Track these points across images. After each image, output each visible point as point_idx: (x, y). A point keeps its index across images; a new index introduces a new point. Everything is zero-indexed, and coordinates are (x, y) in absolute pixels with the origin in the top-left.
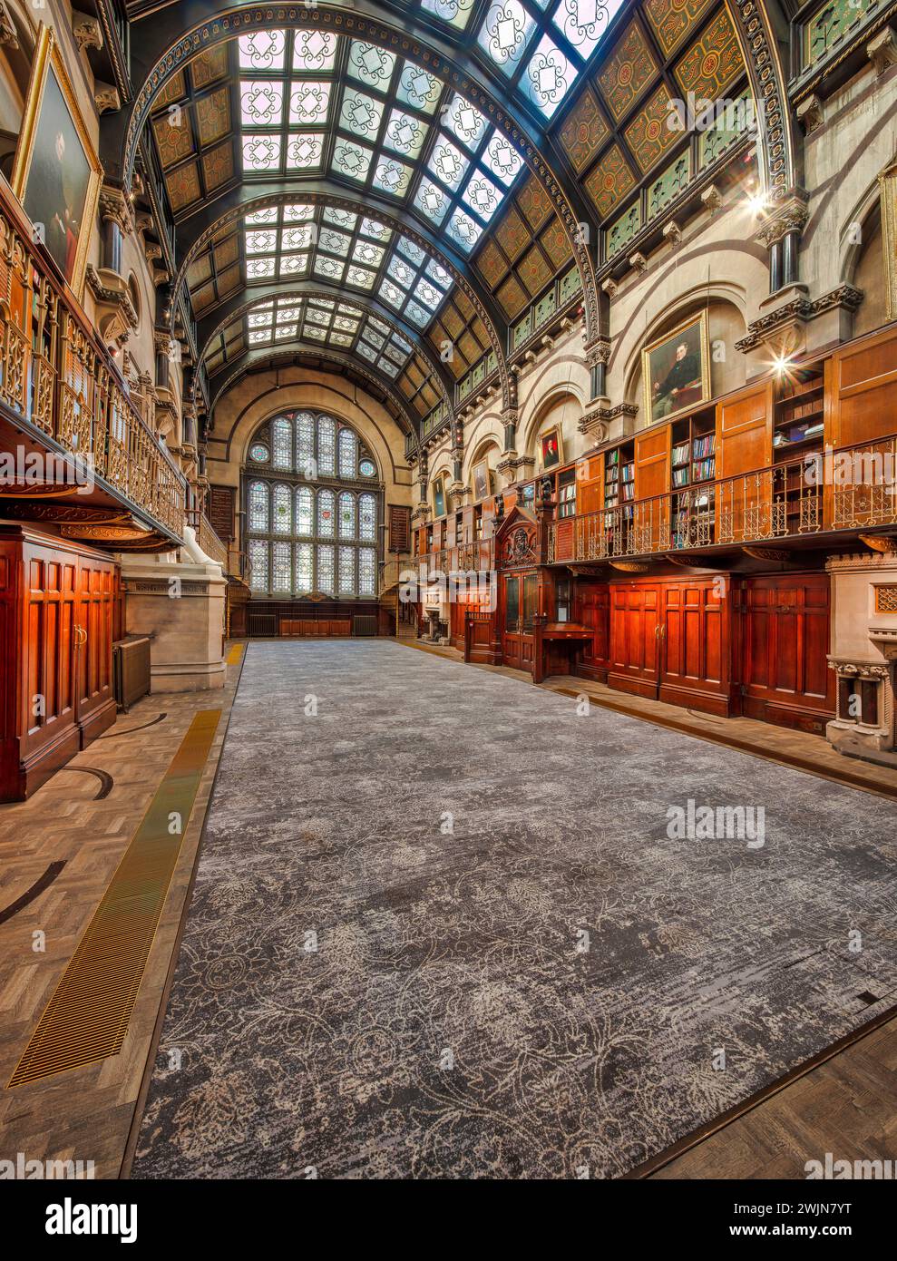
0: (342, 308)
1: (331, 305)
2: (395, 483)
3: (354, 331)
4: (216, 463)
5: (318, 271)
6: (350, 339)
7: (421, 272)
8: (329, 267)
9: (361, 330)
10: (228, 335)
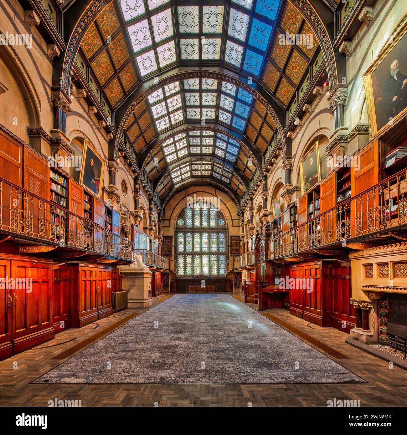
0: (203, 162)
1: (200, 162)
2: (233, 226)
3: (210, 169)
4: (166, 228)
5: (192, 152)
6: (210, 172)
7: (228, 143)
8: (195, 149)
9: (212, 168)
10: (165, 182)
